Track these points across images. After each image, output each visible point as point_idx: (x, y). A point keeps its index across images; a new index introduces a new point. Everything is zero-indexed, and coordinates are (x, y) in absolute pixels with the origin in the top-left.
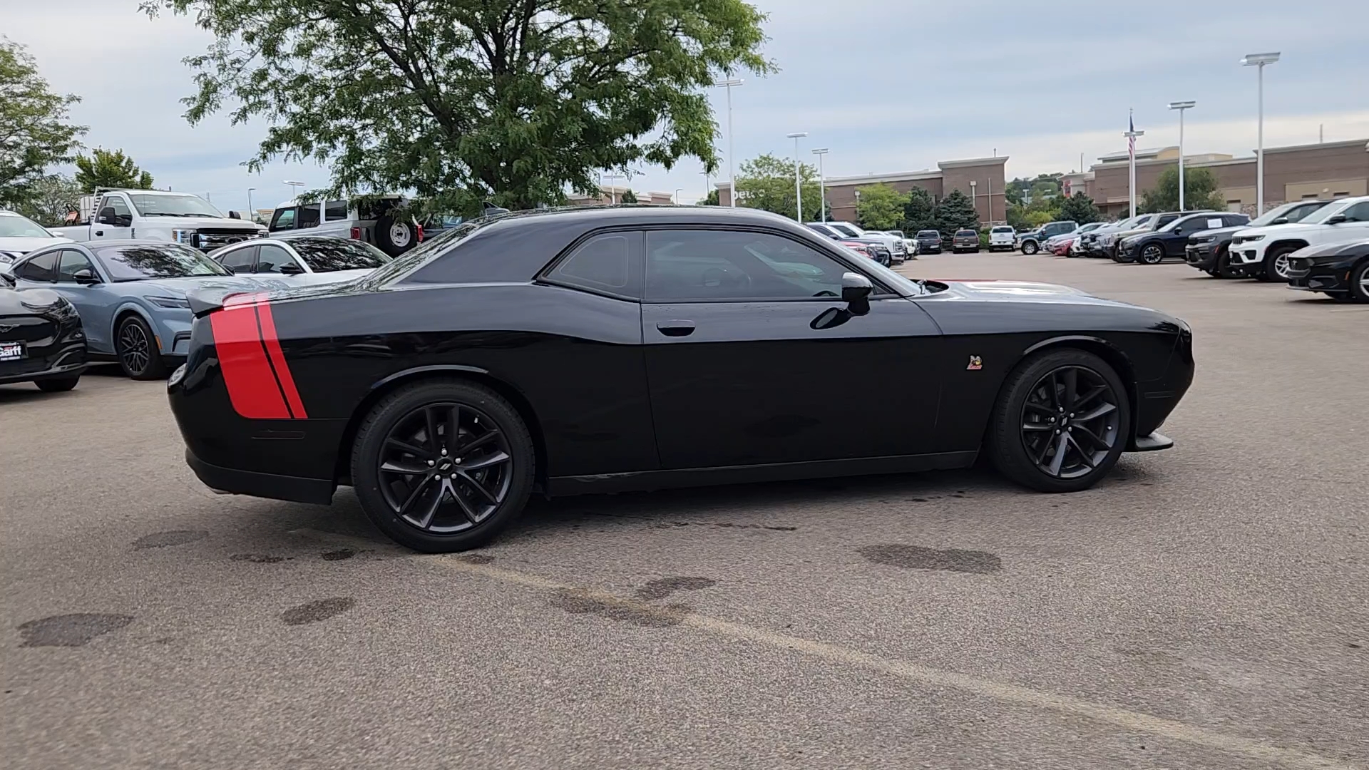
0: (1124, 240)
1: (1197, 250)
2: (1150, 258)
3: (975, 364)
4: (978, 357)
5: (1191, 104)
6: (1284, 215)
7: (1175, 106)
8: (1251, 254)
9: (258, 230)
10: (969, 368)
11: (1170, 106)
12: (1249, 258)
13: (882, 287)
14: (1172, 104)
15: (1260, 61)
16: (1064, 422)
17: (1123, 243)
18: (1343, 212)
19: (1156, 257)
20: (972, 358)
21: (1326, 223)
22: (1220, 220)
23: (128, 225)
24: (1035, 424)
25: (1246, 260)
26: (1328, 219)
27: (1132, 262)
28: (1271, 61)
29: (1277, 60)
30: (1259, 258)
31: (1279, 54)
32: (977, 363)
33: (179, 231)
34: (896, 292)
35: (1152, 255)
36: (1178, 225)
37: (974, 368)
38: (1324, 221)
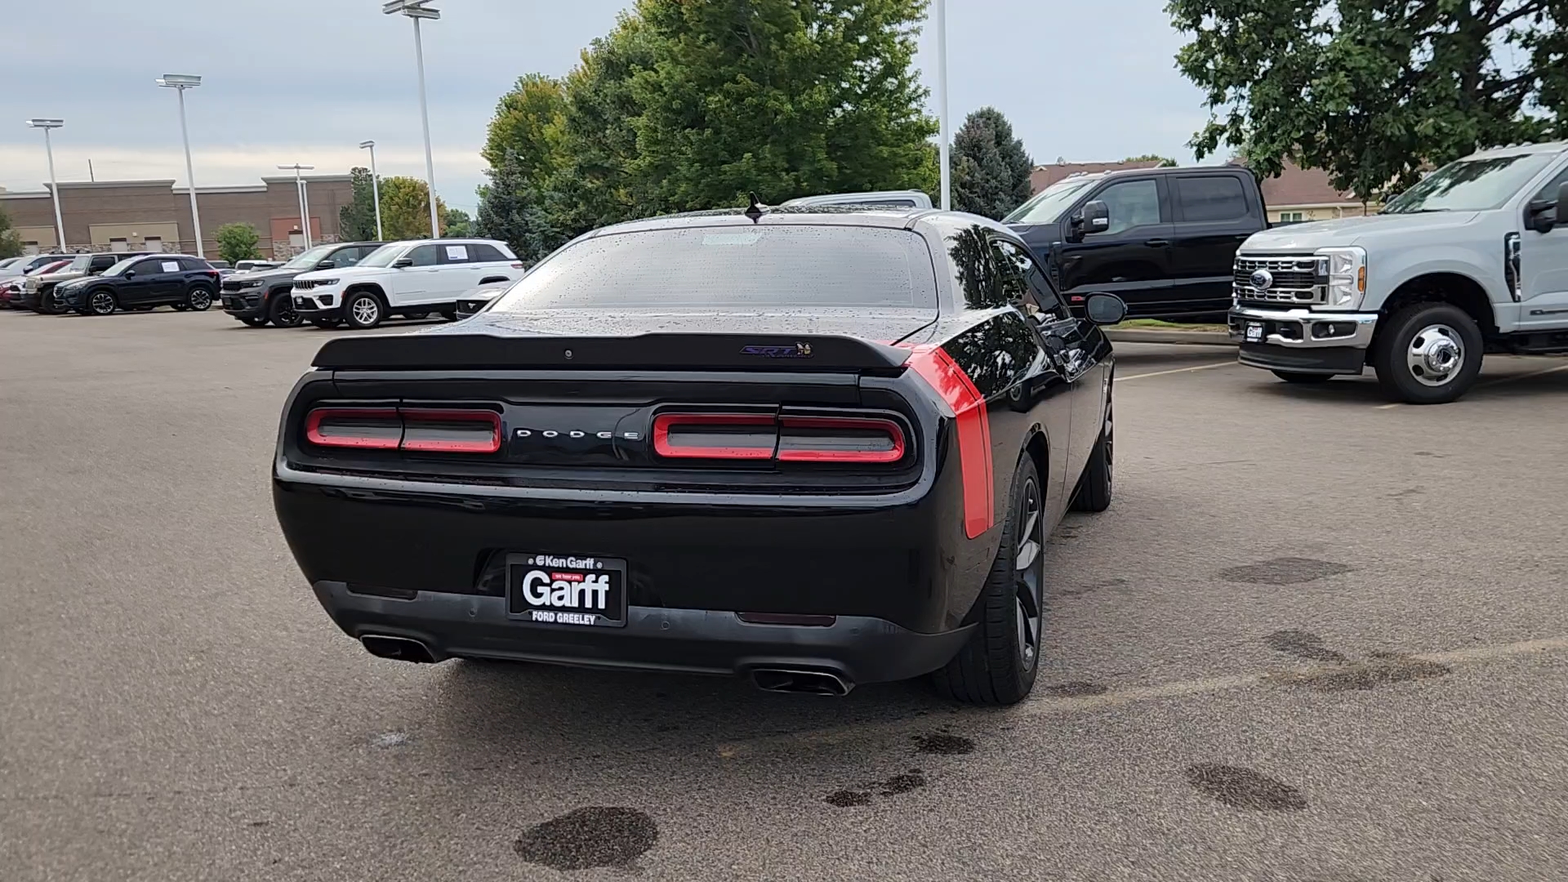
0: (59, 285)
1: (243, 296)
2: (101, 308)
5: (57, 123)
6: (326, 258)
7: (38, 123)
8: (327, 299)
11: (31, 122)
12: (325, 304)
14: (33, 121)
15: (182, 83)
17: (60, 289)
18: (406, 256)
19: (107, 306)
21: (394, 267)
22: (175, 263)
25: (321, 306)
26: (394, 262)
27: (65, 313)
28: (191, 85)
29: (198, 84)
30: (337, 303)
31: (199, 78)
35: (103, 304)
36: (130, 268)
38: (391, 264)
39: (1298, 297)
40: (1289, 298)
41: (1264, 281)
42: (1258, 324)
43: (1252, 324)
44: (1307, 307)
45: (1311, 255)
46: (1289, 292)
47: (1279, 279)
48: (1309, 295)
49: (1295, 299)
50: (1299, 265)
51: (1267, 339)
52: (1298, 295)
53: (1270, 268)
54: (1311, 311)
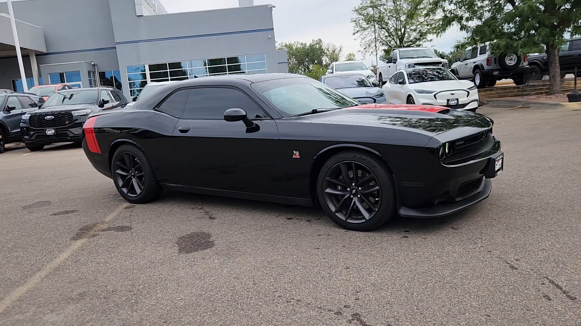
3: (296, 155)
4: (297, 152)
9: (441, 62)
10: (293, 157)
13: (266, 114)
16: (354, 191)
20: (295, 152)
23: (395, 63)
24: (339, 191)
32: (297, 155)
33: (407, 65)
34: (271, 117)
37: (296, 157)
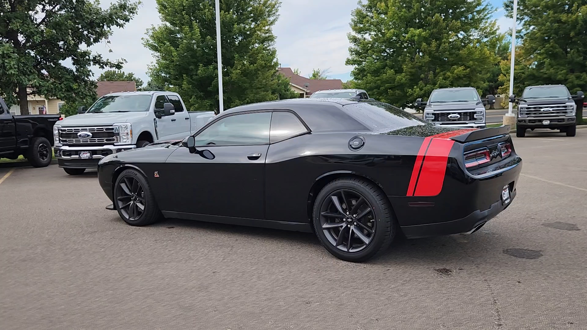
39: (107, 141)
40: (104, 141)
41: (88, 136)
42: (87, 152)
43: (82, 152)
44: (113, 144)
45: (112, 126)
46: (103, 139)
47: (94, 135)
48: (113, 140)
49: (106, 142)
50: (106, 129)
51: (92, 157)
52: (107, 140)
53: (89, 131)
54: (115, 145)
